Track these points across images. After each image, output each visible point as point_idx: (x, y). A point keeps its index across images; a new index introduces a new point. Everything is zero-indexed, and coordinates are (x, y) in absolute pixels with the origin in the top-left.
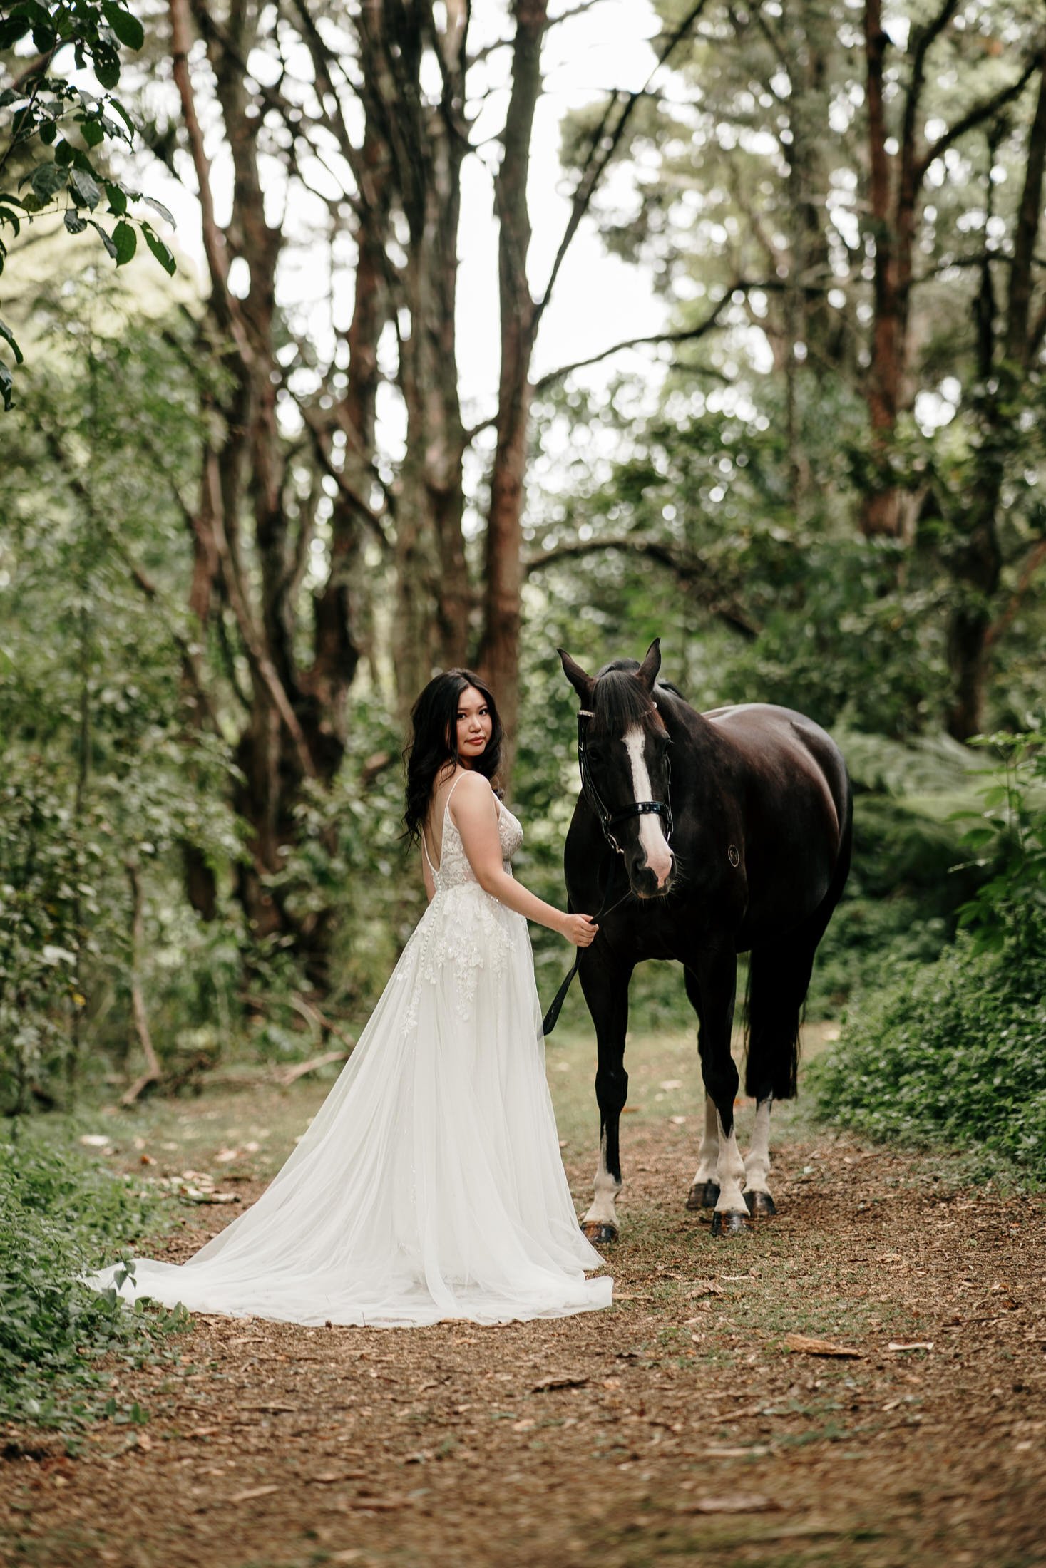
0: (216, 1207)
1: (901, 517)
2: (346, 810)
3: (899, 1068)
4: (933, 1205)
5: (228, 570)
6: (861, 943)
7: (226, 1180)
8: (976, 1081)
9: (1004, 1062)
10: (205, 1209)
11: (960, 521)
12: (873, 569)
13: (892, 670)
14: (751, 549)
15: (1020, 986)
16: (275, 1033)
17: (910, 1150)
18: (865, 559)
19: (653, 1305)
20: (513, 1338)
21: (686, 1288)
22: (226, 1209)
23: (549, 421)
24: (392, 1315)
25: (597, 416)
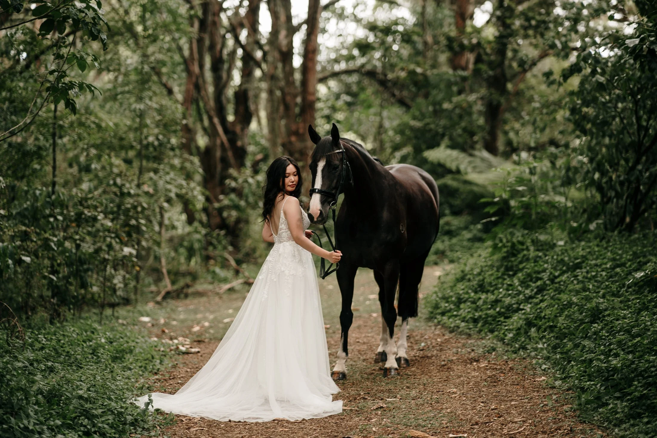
0: (190, 355)
1: (467, 62)
2: (246, 181)
3: (460, 301)
4: (471, 363)
5: (200, 81)
6: (450, 234)
7: (195, 341)
8: (490, 309)
9: (500, 301)
10: (186, 356)
11: (491, 65)
12: (456, 83)
13: (463, 124)
14: (408, 76)
15: (507, 269)
16: (218, 270)
17: (463, 336)
18: (453, 79)
19: (359, 412)
20: (302, 428)
21: (372, 405)
22: (195, 356)
23: (329, 19)
24: (255, 416)
25: (348, 17)
